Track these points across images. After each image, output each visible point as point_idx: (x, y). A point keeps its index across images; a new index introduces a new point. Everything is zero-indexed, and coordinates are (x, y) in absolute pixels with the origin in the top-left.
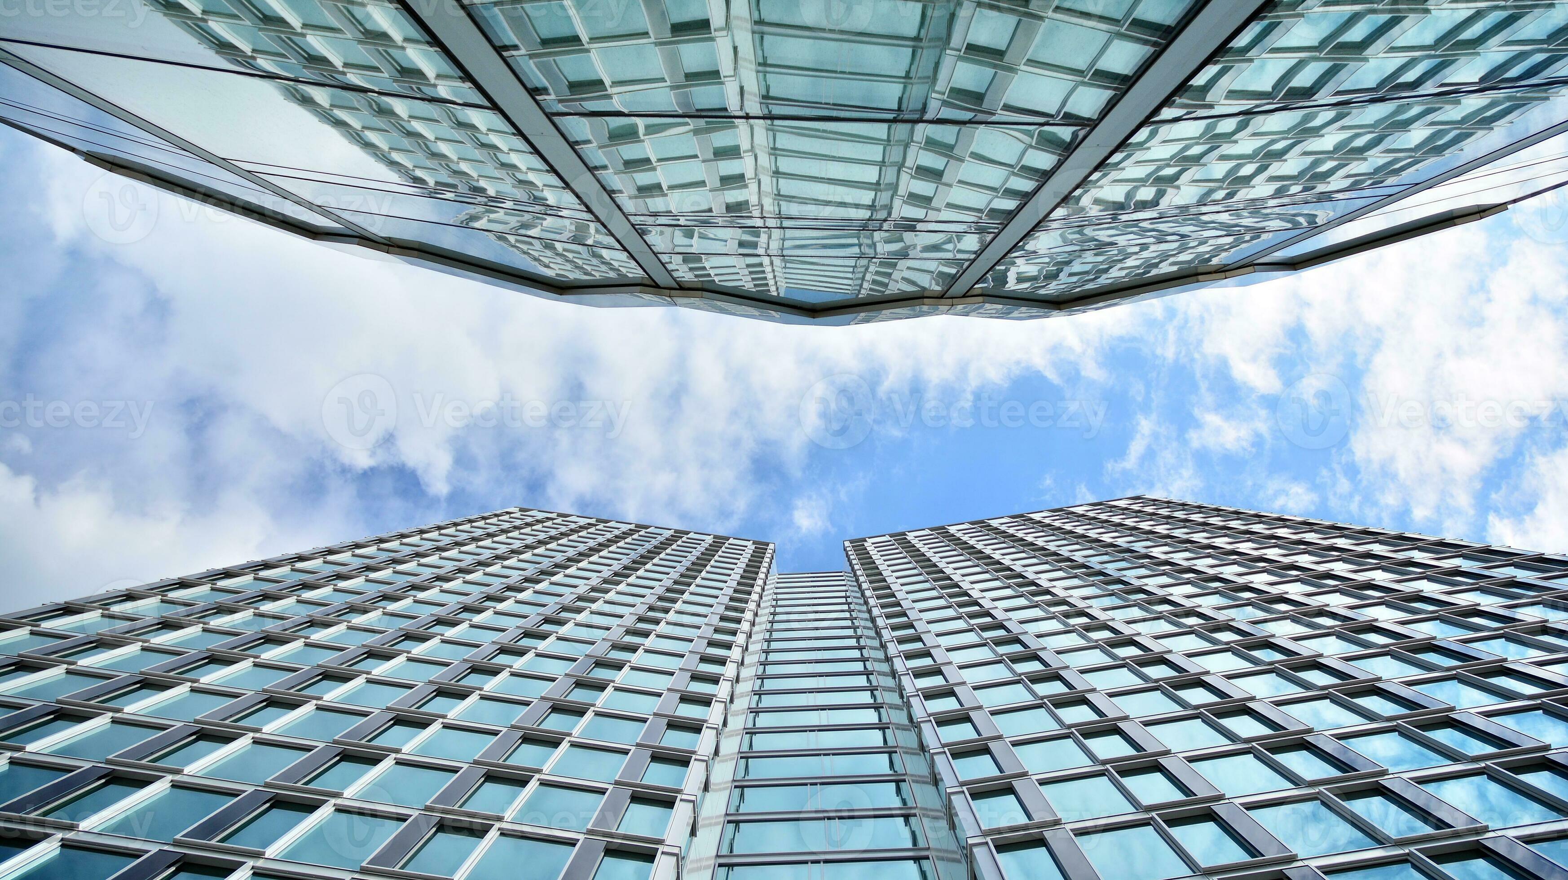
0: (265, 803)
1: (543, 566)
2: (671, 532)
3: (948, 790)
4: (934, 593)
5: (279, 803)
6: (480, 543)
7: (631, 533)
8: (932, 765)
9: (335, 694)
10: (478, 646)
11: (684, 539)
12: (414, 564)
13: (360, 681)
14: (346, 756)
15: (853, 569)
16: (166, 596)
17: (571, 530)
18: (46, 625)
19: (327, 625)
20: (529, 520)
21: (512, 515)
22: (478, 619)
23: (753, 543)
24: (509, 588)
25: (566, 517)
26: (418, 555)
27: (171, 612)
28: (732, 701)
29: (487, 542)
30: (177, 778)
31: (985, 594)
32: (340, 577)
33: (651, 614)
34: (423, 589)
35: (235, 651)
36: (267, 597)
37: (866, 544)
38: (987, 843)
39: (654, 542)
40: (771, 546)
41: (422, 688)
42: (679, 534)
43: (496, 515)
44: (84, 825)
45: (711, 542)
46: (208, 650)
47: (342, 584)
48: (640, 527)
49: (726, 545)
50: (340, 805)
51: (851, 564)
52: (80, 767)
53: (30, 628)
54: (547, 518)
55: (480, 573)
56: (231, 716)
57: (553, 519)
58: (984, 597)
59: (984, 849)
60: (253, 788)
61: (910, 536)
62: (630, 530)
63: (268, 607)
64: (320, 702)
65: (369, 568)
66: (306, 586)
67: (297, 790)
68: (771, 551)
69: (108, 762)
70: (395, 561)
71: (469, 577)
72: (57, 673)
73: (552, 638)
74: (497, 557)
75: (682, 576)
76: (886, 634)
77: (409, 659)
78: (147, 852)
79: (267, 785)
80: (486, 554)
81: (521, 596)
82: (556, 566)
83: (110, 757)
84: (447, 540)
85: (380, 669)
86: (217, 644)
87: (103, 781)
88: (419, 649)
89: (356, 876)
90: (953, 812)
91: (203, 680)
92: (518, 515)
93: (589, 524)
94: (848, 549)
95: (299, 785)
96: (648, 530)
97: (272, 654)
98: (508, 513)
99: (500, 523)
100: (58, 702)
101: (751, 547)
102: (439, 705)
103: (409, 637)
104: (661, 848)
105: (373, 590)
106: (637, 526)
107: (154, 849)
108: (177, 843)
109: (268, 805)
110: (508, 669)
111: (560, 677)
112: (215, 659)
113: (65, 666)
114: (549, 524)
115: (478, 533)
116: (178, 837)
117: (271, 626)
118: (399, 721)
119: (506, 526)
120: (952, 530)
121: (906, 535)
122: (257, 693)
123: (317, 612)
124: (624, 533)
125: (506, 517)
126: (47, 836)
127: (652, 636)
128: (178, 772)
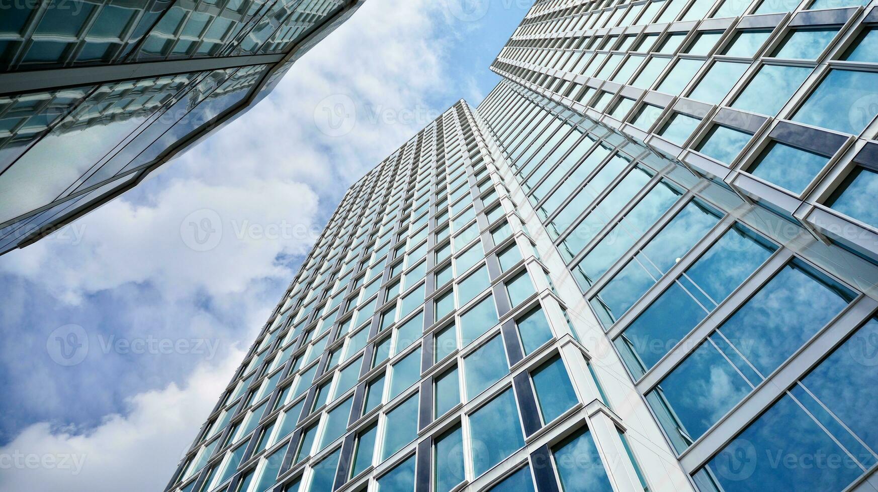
0: (365, 388)
1: (381, 202)
2: (417, 136)
3: (620, 130)
4: (551, 53)
5: (370, 384)
6: (349, 217)
7: (401, 153)
8: (605, 126)
9: (351, 326)
10: (386, 257)
11: (425, 134)
12: (332, 250)
13: (356, 313)
14: (378, 344)
15: (504, 76)
16: (257, 352)
17: (378, 176)
18: (229, 403)
19: (323, 306)
20: (358, 189)
21: (350, 194)
22: (376, 247)
23: (454, 107)
24: (376, 223)
25: (371, 173)
26: (330, 246)
27: (265, 356)
28: (503, 180)
29: (351, 214)
30: (327, 409)
31: (574, 30)
32: (310, 283)
33: (439, 178)
34: (345, 256)
35: (301, 347)
36: (292, 317)
37: (499, 60)
38: (653, 136)
39: (414, 147)
40: (462, 101)
41: (381, 294)
42: (421, 134)
43: (344, 200)
44: (312, 454)
45: (436, 124)
46: (291, 356)
47: (314, 285)
48: (403, 147)
49: (444, 119)
50: (392, 363)
51: (501, 75)
52: (290, 438)
53: (224, 410)
54: (364, 181)
55: (360, 229)
56: (323, 370)
57: (367, 179)
58: (576, 32)
59: (654, 139)
60: (356, 387)
61: (514, 38)
62: (400, 152)
63: (296, 321)
64: (349, 335)
65: (318, 269)
66: (302, 299)
67: (372, 372)
68: (464, 103)
69: (298, 426)
70: (324, 257)
71: (357, 235)
72: (249, 415)
73: (411, 226)
74: (360, 216)
75: (437, 150)
76: (540, 90)
77: (366, 287)
78: (342, 442)
79: (360, 381)
80: (355, 219)
81: (383, 222)
82: (386, 196)
83: (297, 424)
84: (335, 229)
85: (359, 301)
86: (293, 350)
87: (303, 434)
88: (365, 280)
89: (422, 381)
90: (630, 137)
91: (300, 368)
92: (352, 192)
93: (382, 167)
94: (494, 70)
95: (371, 370)
96: (407, 146)
97: (314, 335)
98: (347, 195)
99: (348, 202)
100: (260, 424)
101: (454, 110)
102: (393, 293)
103: (357, 280)
104: (525, 263)
105: (327, 276)
106: (401, 148)
107: (343, 439)
108: (349, 430)
109: (367, 387)
110: (405, 254)
111: (428, 238)
112: (297, 357)
113: (249, 410)
114: (367, 182)
115: (344, 214)
116: (347, 428)
117: (305, 326)
118: (384, 313)
119: (351, 201)
120: (529, 17)
121: (512, 39)
122: (324, 354)
123: (315, 304)
124: (399, 156)
125: (349, 197)
126: (303, 469)
127: (449, 196)
128: (325, 407)
